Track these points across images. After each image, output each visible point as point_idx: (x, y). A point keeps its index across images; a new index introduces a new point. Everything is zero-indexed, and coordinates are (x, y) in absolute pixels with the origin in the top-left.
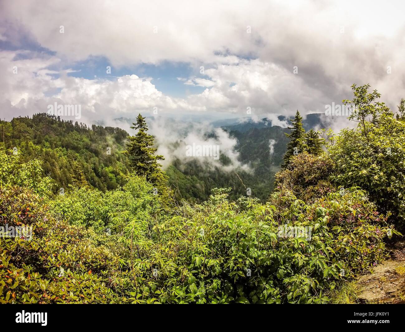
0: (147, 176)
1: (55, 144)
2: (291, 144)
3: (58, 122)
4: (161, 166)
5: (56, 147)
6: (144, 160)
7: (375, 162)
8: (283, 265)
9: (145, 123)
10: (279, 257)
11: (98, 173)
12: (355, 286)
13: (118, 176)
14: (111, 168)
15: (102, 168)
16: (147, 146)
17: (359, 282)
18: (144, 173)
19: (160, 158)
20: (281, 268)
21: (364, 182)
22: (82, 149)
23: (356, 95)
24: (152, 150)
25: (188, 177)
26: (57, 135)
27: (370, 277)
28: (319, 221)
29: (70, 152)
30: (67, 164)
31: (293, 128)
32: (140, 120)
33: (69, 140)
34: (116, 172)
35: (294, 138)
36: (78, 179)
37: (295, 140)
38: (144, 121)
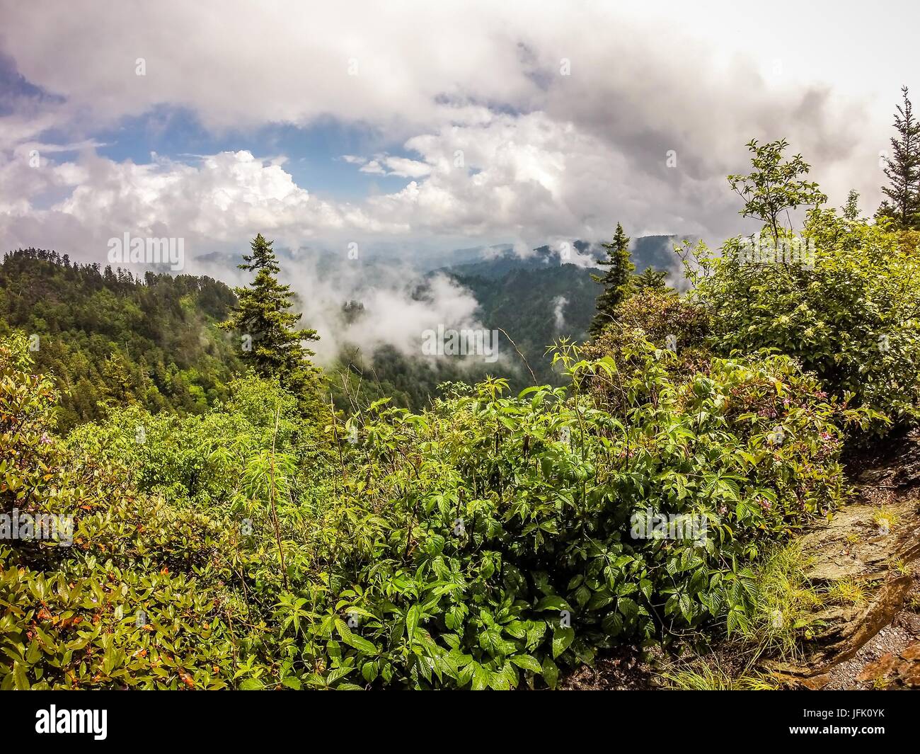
0: (282, 378)
1: (60, 323)
3: (65, 270)
4: (312, 354)
5: (62, 330)
6: (271, 341)
9: (271, 255)
11: (165, 385)
13: (211, 391)
14: (194, 373)
15: (173, 373)
16: (278, 308)
18: (274, 372)
19: (309, 336)
22: (124, 332)
23: (756, 165)
24: (291, 318)
25: (372, 384)
26: (64, 301)
27: (823, 535)
28: (705, 408)
29: (95, 340)
30: (89, 368)
32: (261, 249)
33: (92, 310)
34: (207, 381)
35: (610, 286)
36: (119, 398)
37: (613, 289)
38: (271, 251)
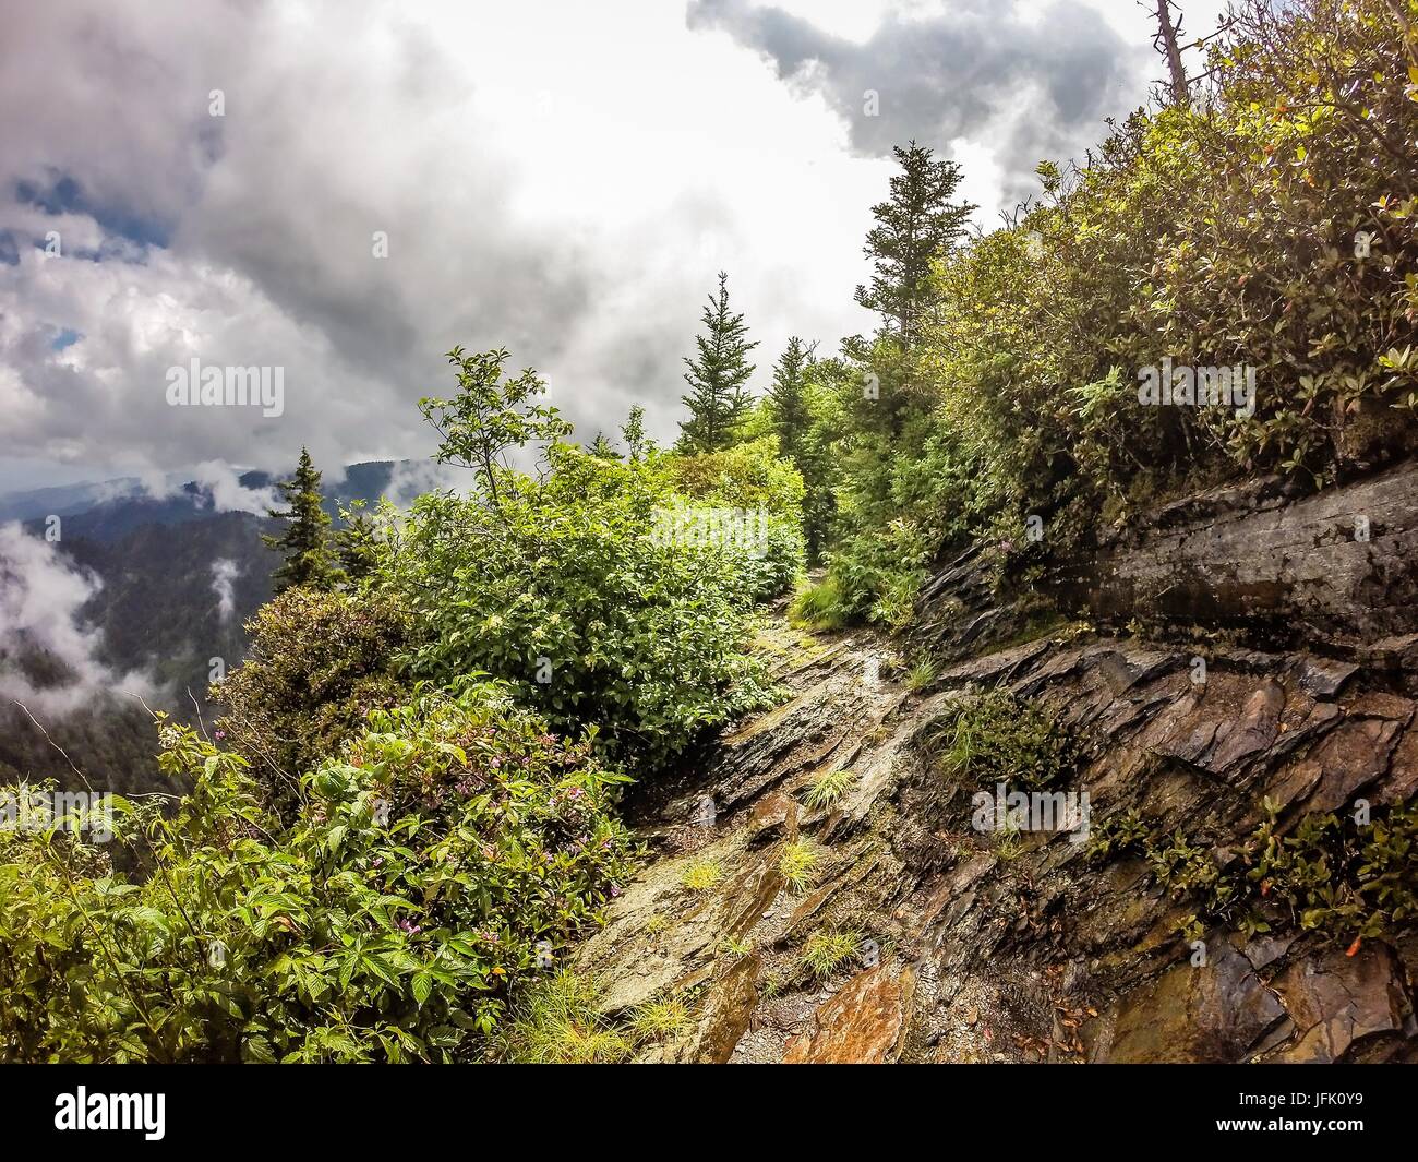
2: (285, 573)
7: (532, 587)
8: (250, 1018)
10: (215, 995)
12: (574, 981)
17: (584, 963)
20: (250, 1035)
21: (504, 655)
23: (461, 382)
27: (614, 933)
28: (342, 818)
31: (287, 515)
35: (294, 552)
37: (298, 557)
